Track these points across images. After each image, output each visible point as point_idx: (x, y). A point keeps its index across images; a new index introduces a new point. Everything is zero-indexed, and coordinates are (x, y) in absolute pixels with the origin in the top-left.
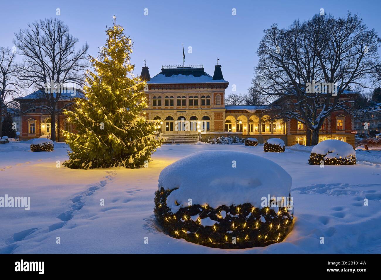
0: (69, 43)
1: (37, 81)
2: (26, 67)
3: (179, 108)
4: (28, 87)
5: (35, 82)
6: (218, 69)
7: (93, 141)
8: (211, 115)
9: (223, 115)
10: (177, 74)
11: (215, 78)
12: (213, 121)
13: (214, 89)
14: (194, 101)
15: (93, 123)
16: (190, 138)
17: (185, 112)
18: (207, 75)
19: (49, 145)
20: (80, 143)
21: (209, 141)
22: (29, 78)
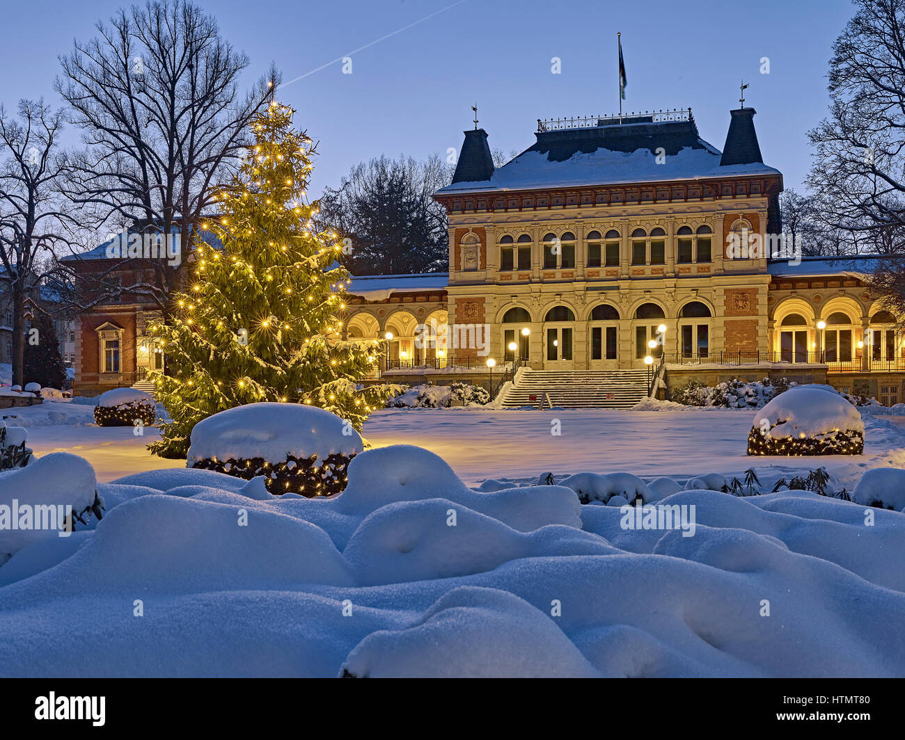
0: (221, 70)
1: (122, 205)
2: (92, 160)
3: (593, 274)
4: (95, 226)
5: (118, 208)
6: (742, 123)
7: (206, 394)
8: (715, 299)
9: (757, 296)
10: (593, 150)
11: (728, 158)
12: (720, 321)
13: (726, 202)
14: (648, 246)
15: (212, 353)
16: (623, 386)
17: (618, 288)
18: (703, 147)
19: (141, 407)
20: (186, 400)
21: (687, 397)
22: (100, 197)
